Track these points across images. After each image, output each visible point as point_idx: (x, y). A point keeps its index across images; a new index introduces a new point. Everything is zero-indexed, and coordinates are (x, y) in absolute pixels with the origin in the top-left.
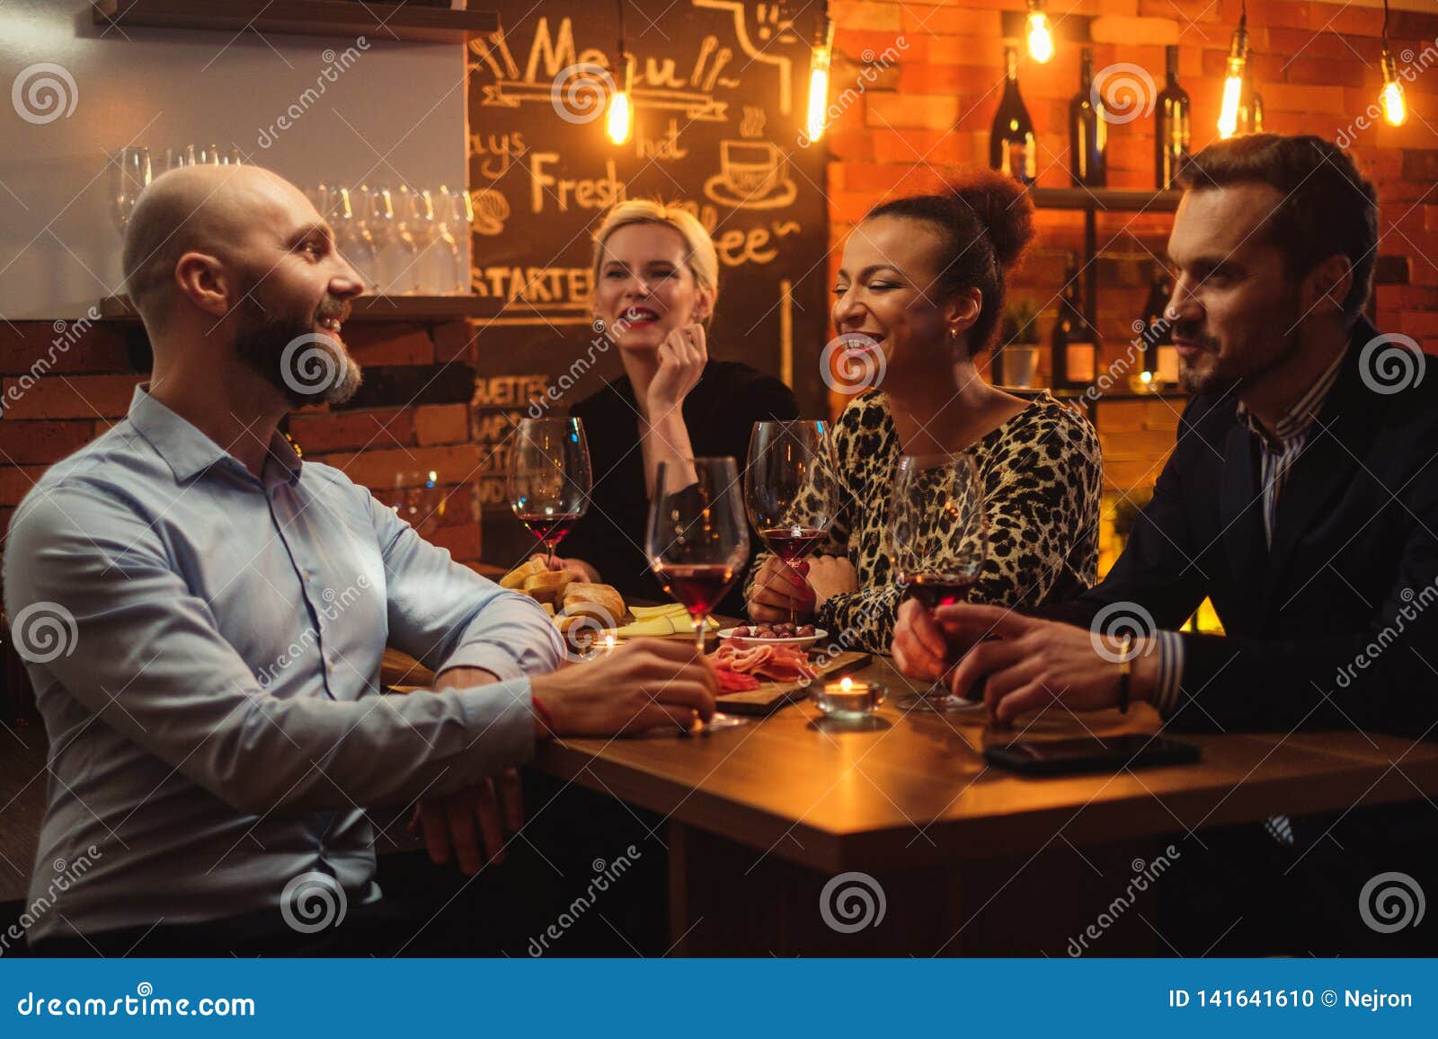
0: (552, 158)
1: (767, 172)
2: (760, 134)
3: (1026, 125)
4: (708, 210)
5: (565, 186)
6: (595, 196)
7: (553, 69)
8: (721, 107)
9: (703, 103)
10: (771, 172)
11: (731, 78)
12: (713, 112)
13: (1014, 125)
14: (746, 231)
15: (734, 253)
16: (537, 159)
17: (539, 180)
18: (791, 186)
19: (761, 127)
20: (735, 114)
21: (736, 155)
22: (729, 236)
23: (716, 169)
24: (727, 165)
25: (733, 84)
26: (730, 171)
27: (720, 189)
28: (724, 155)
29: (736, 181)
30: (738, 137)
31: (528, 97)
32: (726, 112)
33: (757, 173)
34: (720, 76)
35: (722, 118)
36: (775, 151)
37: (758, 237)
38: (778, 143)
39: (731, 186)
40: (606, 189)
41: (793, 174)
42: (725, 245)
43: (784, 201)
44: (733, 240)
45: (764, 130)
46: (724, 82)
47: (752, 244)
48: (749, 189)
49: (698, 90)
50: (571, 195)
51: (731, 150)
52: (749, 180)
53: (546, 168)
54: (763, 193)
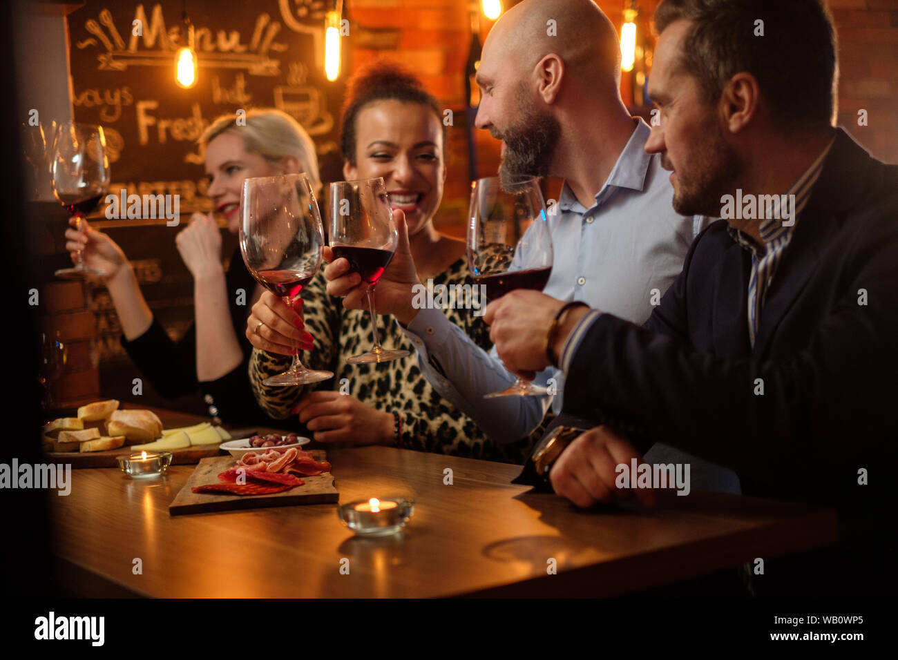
0: (152, 105)
1: (310, 109)
2: (304, 81)
5: (163, 125)
6: (185, 131)
7: (150, 42)
8: (275, 64)
9: (261, 62)
10: (312, 109)
11: (281, 44)
12: (269, 68)
16: (142, 106)
17: (144, 121)
18: (328, 117)
19: (304, 77)
20: (284, 69)
21: (289, 98)
24: (282, 106)
25: (283, 48)
28: (280, 99)
30: (289, 85)
31: (133, 62)
32: (278, 67)
33: (303, 109)
34: (273, 42)
35: (275, 73)
36: (316, 94)
40: (194, 125)
41: (330, 111)
43: (323, 129)
45: (307, 79)
46: (276, 47)
49: (256, 52)
50: (168, 131)
51: (284, 94)
52: (298, 115)
53: (149, 112)
54: (307, 124)
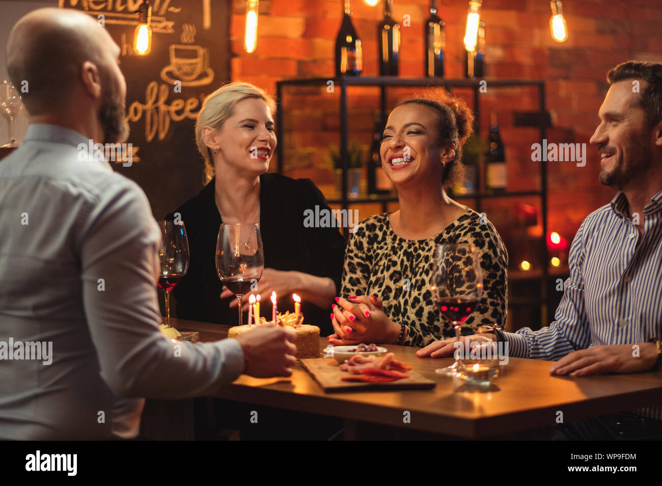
1: (196, 64)
2: (193, 40)
3: (355, 38)
4: (163, 87)
8: (170, 24)
9: (160, 22)
10: (199, 64)
11: (176, 7)
12: (165, 28)
13: (349, 39)
14: (185, 100)
15: (179, 113)
18: (210, 72)
19: (193, 36)
20: (178, 28)
21: (180, 54)
22: (176, 102)
23: (167, 62)
24: (174, 60)
25: (177, 10)
26: (175, 63)
27: (170, 74)
28: (172, 53)
29: (179, 69)
30: (180, 43)
32: (173, 27)
33: (191, 64)
34: (170, 6)
35: (170, 31)
36: (201, 51)
37: (192, 104)
38: (203, 47)
39: (177, 73)
41: (211, 65)
42: (173, 108)
43: (206, 81)
44: (178, 105)
45: (195, 38)
46: (172, 9)
47: (189, 108)
48: (187, 74)
49: (157, 14)
51: (177, 51)
52: (187, 69)
54: (194, 77)
